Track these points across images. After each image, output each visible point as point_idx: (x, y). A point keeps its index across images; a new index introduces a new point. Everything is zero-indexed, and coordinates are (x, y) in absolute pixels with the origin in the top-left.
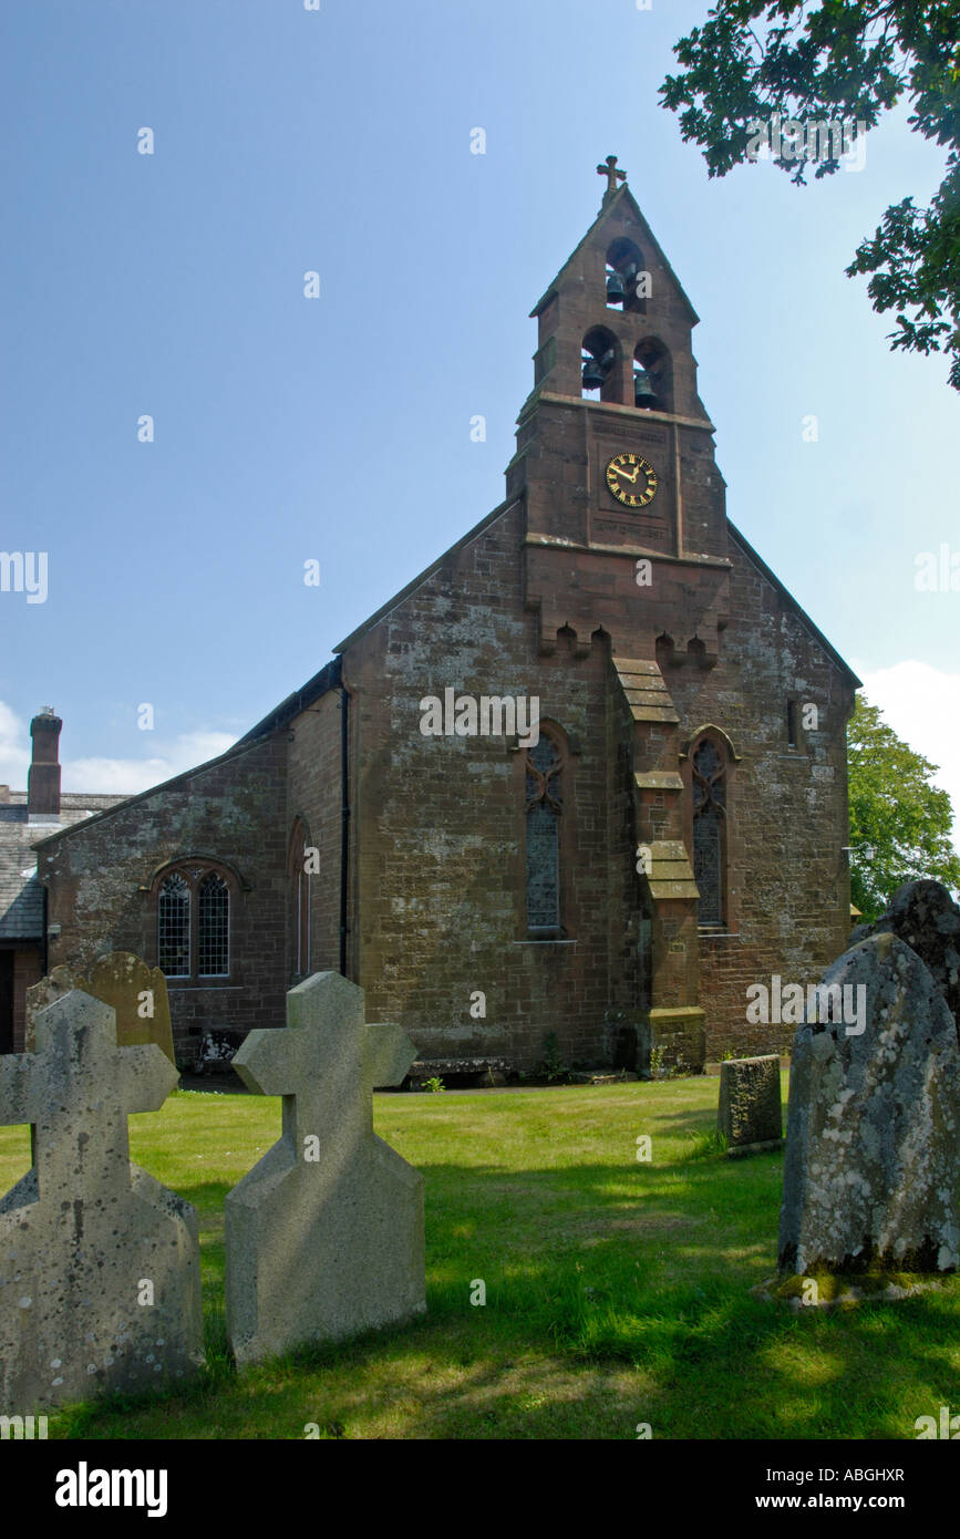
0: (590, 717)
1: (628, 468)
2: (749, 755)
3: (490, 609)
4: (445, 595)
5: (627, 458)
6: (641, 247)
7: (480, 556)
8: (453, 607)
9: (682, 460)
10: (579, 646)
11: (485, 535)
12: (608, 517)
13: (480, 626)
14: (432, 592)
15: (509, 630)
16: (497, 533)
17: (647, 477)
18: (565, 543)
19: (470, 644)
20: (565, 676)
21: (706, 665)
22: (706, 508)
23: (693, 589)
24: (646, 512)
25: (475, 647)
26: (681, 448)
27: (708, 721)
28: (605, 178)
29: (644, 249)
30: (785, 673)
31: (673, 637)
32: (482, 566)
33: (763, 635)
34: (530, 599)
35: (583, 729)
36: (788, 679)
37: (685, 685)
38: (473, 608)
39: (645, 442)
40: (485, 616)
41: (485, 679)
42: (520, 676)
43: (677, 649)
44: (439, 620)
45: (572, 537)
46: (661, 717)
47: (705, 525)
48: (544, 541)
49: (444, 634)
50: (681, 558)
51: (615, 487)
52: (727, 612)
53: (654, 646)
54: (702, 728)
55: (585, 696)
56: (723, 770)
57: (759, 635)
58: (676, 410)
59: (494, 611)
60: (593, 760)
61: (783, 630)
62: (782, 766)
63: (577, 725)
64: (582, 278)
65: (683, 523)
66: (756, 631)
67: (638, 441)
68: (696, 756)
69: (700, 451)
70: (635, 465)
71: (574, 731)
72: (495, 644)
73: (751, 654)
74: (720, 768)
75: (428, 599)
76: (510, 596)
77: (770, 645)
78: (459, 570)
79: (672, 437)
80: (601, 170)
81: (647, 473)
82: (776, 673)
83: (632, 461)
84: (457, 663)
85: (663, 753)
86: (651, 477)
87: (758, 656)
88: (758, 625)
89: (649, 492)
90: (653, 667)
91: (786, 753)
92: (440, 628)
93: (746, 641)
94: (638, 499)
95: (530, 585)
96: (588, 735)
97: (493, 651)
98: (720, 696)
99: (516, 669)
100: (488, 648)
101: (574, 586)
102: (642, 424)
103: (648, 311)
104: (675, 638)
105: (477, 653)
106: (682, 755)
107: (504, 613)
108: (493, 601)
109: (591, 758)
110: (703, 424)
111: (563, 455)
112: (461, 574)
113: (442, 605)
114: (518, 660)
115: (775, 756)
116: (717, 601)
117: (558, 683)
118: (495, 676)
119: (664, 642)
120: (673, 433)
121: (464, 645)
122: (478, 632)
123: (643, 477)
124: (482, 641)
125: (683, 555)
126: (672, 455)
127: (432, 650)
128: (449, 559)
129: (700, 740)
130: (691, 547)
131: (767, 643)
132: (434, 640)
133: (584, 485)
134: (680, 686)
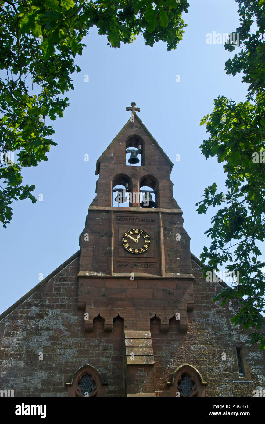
0: (113, 364)
1: (135, 235)
2: (213, 381)
3: (60, 311)
4: (37, 305)
5: (133, 231)
6: (143, 137)
7: (56, 285)
8: (40, 311)
9: (165, 229)
10: (106, 326)
11: (59, 275)
12: (122, 260)
13: (54, 319)
14: (30, 305)
15: (70, 320)
16: (65, 273)
17: (145, 239)
18: (99, 275)
19: (48, 329)
20: (100, 342)
21: (183, 331)
22: (178, 251)
23: (172, 291)
24: (145, 256)
25: (51, 330)
26: (163, 223)
27: (185, 362)
28: (130, 112)
29: (145, 138)
30: (233, 332)
31: (160, 317)
32: (57, 290)
33: (218, 312)
34: (79, 304)
35: (110, 370)
36: (235, 336)
37: (170, 343)
38: (51, 311)
39: (144, 223)
40: (57, 314)
41: (55, 347)
42: (74, 344)
43: (162, 323)
44: (33, 318)
45: (103, 271)
46: (144, 361)
47: (178, 259)
48: (88, 275)
49: (34, 325)
50: (164, 276)
51: (127, 246)
52: (192, 302)
53: (149, 323)
54: (181, 366)
55: (111, 352)
56: (197, 390)
57: (215, 312)
58: (161, 206)
59: (62, 312)
60: (115, 388)
61: (230, 309)
62: (235, 387)
63: (106, 368)
64: (112, 155)
65: (166, 259)
66: (213, 310)
67: (140, 223)
68: (179, 383)
69: (175, 224)
70: (138, 234)
71: (104, 372)
72: (62, 328)
73: (210, 323)
74: (195, 389)
75: (27, 308)
76: (71, 303)
77: (222, 317)
78: (45, 293)
79: (159, 219)
80: (128, 109)
81: (145, 237)
82: (227, 332)
83: (136, 232)
84: (40, 340)
85: (145, 382)
86: (147, 239)
87: (215, 323)
88: (215, 307)
89: (146, 246)
90: (148, 334)
91: (237, 379)
92: (32, 322)
93: (207, 316)
94: (139, 250)
95: (79, 297)
96: (112, 374)
97: (61, 332)
98: (192, 347)
99: (72, 340)
100: (58, 330)
101: (104, 295)
102: (142, 215)
103: (146, 164)
104: (162, 318)
105: (51, 333)
106: (168, 382)
107: (67, 312)
108: (62, 306)
109: (114, 387)
110: (176, 211)
111: (100, 233)
112: (46, 295)
113: (35, 310)
114: (73, 335)
115: (231, 381)
116: (187, 296)
117: (96, 346)
118: (61, 344)
119: (155, 320)
120: (159, 217)
121: (45, 330)
122: (52, 322)
123: (142, 239)
124: (55, 327)
125: (164, 275)
126: (159, 227)
127: (27, 334)
128: (39, 288)
129: (180, 373)
130: (169, 270)
131: (221, 316)
132: (29, 328)
133: (110, 246)
134: (167, 343)
